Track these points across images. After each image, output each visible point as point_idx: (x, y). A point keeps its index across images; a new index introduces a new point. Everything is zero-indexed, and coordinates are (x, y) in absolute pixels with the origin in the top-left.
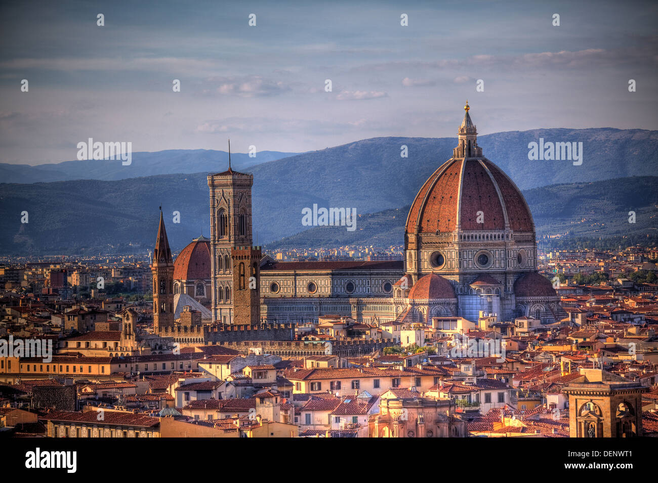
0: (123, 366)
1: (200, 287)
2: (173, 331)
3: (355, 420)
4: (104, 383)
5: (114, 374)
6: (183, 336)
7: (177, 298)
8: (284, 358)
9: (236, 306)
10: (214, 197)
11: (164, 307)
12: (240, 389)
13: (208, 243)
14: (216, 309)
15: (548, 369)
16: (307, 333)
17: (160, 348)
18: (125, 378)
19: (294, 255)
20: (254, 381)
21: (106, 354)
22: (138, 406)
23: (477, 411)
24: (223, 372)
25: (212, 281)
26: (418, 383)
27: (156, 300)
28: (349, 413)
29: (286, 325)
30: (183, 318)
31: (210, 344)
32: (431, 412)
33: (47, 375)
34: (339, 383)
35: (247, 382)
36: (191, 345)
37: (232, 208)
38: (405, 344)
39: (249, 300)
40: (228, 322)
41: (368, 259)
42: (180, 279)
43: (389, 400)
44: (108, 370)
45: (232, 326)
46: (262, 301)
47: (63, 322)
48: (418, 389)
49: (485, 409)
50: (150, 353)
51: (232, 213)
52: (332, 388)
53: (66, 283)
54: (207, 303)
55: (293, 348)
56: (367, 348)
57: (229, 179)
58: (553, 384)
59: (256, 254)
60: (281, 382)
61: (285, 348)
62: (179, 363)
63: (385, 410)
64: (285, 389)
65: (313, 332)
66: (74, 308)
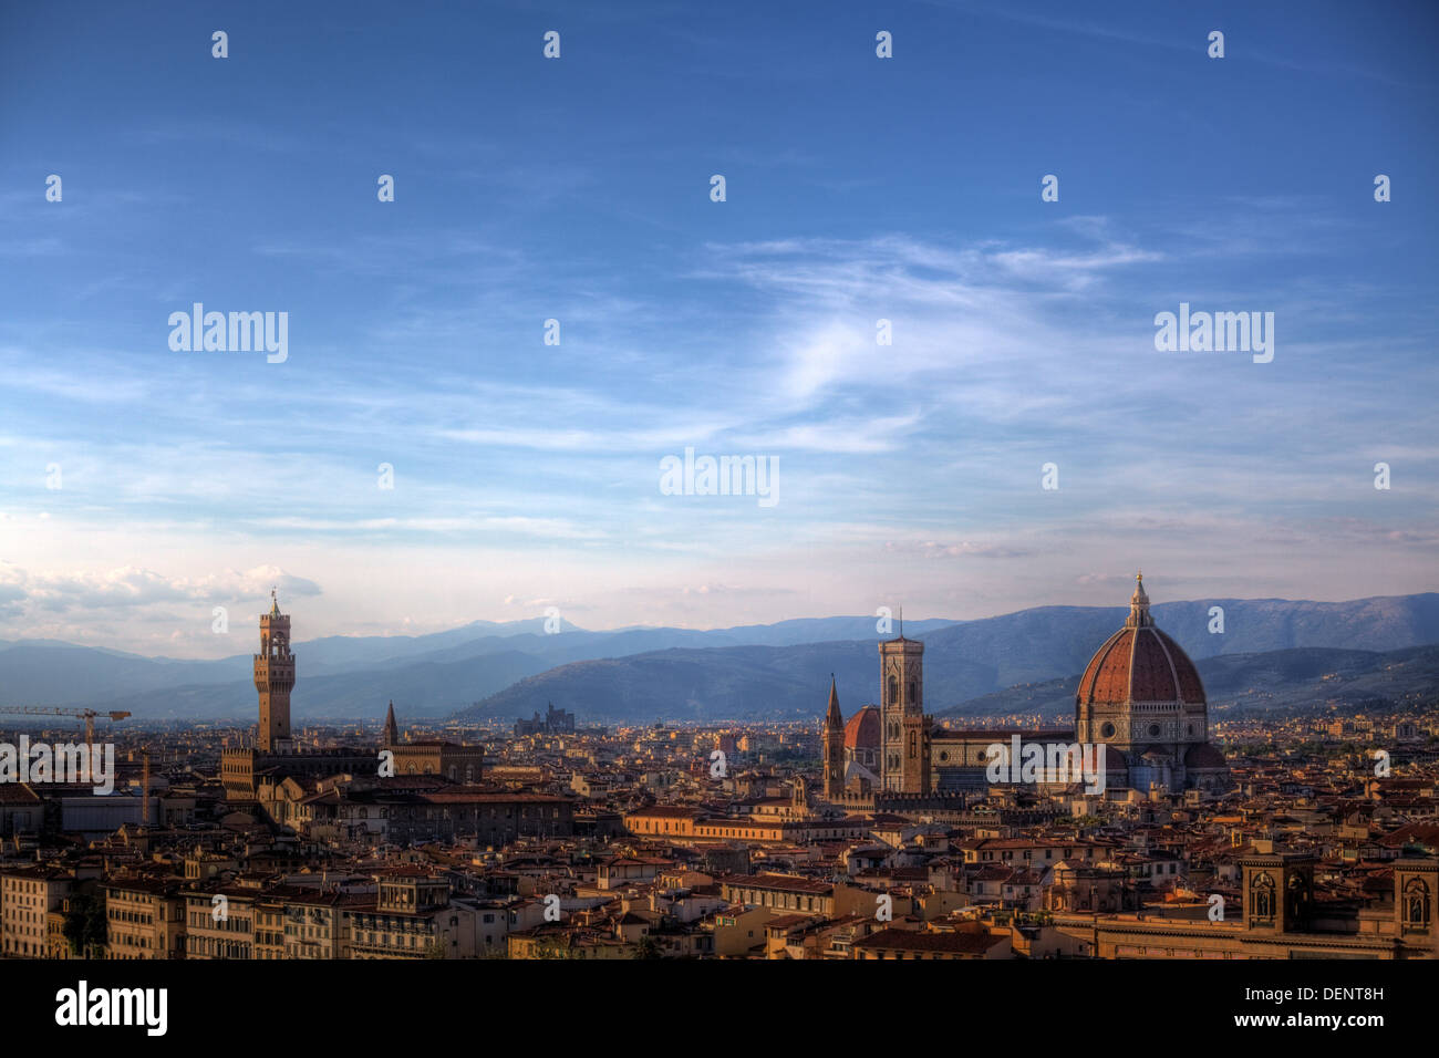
0: (794, 831)
1: (869, 755)
2: (844, 798)
3: (1027, 890)
4: (777, 848)
5: (786, 840)
6: (853, 803)
7: (847, 764)
8: (955, 828)
9: (906, 775)
10: (885, 664)
11: (835, 774)
12: (911, 857)
13: (878, 710)
14: (885, 778)
15: (1219, 840)
16: (978, 803)
17: (831, 815)
18: (797, 844)
19: (962, 724)
20: (926, 850)
21: (778, 819)
22: (811, 872)
23: (1149, 882)
24: (895, 840)
25: (882, 748)
26: (1090, 854)
27: (827, 767)
28: (1021, 884)
29: (957, 794)
30: (853, 785)
31: (881, 812)
32: (1105, 883)
33: (720, 839)
34: (1011, 853)
35: (918, 851)
36: (861, 813)
37: (903, 677)
38: (1076, 815)
39: (920, 770)
40: (897, 790)
41: (1037, 729)
42: (850, 746)
43: (1063, 871)
44: (779, 834)
45: (903, 794)
46: (933, 769)
47: (735, 787)
48: (1090, 860)
49: (1156, 880)
50: (821, 820)
51: (902, 681)
52: (1004, 859)
53: (736, 749)
54: (876, 771)
55: (964, 817)
56: (1039, 818)
57: (900, 646)
58: (1225, 856)
59: (927, 722)
60: (953, 851)
61: (955, 817)
62: (850, 830)
63: (1058, 880)
64: (957, 858)
65: (984, 802)
66: (745, 773)
